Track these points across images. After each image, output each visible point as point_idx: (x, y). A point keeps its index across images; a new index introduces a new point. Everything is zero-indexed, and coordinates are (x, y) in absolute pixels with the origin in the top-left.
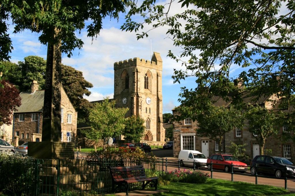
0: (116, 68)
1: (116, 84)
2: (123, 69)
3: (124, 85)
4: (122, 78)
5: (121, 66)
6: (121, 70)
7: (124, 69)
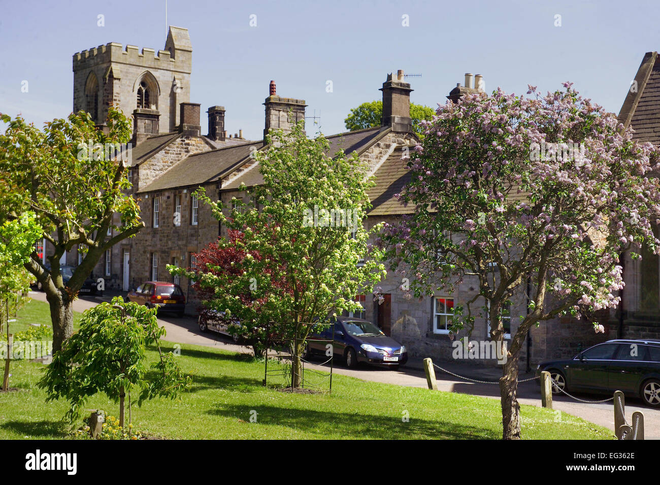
0: (76, 67)
1: (77, 107)
2: (88, 70)
3: (92, 109)
4: (86, 93)
5: (85, 61)
6: (84, 70)
7: (90, 69)
